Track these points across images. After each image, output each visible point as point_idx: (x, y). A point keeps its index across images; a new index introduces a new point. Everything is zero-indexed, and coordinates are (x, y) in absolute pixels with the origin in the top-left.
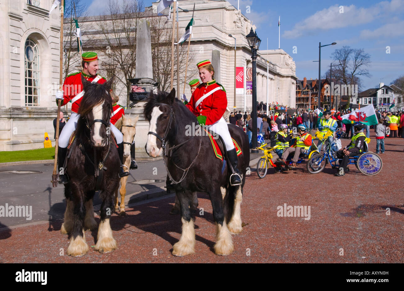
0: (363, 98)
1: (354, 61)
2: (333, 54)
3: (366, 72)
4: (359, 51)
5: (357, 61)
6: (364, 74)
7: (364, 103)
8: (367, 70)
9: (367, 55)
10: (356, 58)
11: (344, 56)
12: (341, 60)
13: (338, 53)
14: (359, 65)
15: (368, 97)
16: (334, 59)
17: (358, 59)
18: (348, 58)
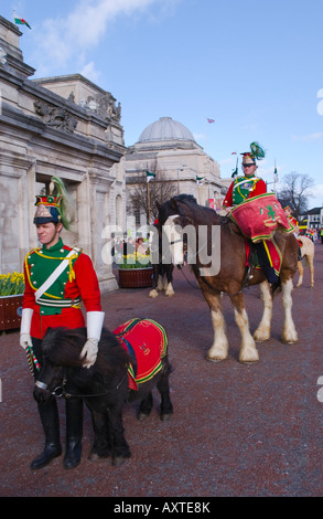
4: (305, 176)
5: (303, 184)
6: (309, 195)
9: (311, 180)
10: (302, 182)
11: (292, 181)
12: (290, 183)
14: (304, 187)
15: (313, 215)
16: (284, 183)
18: (295, 182)
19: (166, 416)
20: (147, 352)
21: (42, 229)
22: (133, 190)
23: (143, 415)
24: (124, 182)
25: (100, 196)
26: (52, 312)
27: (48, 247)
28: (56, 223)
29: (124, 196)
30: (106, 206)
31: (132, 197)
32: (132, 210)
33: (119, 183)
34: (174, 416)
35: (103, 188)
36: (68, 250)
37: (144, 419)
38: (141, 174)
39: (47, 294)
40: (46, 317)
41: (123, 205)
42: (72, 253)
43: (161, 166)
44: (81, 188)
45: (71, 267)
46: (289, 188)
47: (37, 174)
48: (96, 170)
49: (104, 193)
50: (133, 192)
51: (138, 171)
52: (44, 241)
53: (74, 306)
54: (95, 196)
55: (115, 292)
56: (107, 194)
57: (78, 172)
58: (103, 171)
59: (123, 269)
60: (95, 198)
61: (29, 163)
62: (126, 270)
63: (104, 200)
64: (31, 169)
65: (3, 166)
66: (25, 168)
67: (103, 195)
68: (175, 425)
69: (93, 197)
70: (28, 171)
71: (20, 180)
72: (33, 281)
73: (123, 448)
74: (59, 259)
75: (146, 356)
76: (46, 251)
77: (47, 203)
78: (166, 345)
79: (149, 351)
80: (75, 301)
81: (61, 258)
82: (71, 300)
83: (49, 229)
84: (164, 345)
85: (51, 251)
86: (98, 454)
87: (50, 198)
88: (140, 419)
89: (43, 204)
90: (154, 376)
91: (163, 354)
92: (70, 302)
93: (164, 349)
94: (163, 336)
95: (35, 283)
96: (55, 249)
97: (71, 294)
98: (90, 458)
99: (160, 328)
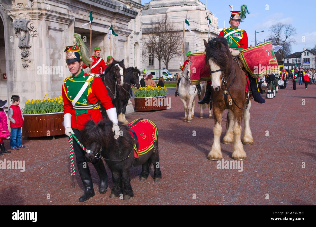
0: (292, 59)
1: (285, 33)
2: (270, 28)
3: (293, 40)
4: (289, 26)
5: (287, 33)
6: (292, 42)
7: (293, 62)
8: (294, 39)
9: (294, 29)
10: (287, 31)
11: (278, 30)
12: (276, 32)
13: (274, 27)
14: (288, 35)
15: (295, 58)
16: (271, 32)
17: (288, 32)
18: (281, 31)
19: (157, 179)
20: (145, 137)
21: (72, 66)
22: (148, 38)
23: (143, 178)
24: (141, 32)
25: (120, 43)
26: (82, 113)
27: (76, 76)
28: (79, 61)
29: (141, 43)
30: (125, 51)
31: (147, 44)
32: (147, 54)
33: (137, 33)
34: (162, 179)
35: (122, 38)
36: (87, 76)
37: (144, 180)
38: (154, 26)
39: (78, 103)
40: (79, 116)
41: (139, 50)
42: (90, 77)
43: (170, 19)
44: (106, 38)
45: (89, 86)
46: (275, 36)
47: (75, 28)
48: (118, 25)
49: (124, 41)
50: (148, 40)
51: (151, 24)
52: (74, 72)
53: (95, 108)
54: (117, 43)
55: (132, 114)
56: (126, 42)
57: (104, 26)
58: (123, 25)
59: (138, 98)
60: (117, 45)
61: (70, 20)
62: (140, 98)
63: (123, 47)
64: (71, 24)
65: (51, 22)
66: (67, 24)
67: (123, 42)
68: (162, 183)
69: (116, 44)
70: (69, 26)
71: (64, 32)
72: (70, 96)
73: (130, 191)
74: (83, 82)
75: (144, 139)
76: (75, 78)
77: (73, 50)
78: (157, 135)
79: (146, 137)
80: (95, 105)
81: (84, 81)
82: (92, 105)
83: (76, 65)
84: (156, 135)
85: (77, 77)
86: (115, 195)
87: (74, 47)
88: (142, 180)
89: (71, 51)
90: (148, 152)
91: (155, 140)
92: (92, 106)
93: (155, 137)
94: (155, 129)
95: (71, 97)
96: (80, 76)
97: (92, 101)
98: (110, 197)
99: (153, 124)
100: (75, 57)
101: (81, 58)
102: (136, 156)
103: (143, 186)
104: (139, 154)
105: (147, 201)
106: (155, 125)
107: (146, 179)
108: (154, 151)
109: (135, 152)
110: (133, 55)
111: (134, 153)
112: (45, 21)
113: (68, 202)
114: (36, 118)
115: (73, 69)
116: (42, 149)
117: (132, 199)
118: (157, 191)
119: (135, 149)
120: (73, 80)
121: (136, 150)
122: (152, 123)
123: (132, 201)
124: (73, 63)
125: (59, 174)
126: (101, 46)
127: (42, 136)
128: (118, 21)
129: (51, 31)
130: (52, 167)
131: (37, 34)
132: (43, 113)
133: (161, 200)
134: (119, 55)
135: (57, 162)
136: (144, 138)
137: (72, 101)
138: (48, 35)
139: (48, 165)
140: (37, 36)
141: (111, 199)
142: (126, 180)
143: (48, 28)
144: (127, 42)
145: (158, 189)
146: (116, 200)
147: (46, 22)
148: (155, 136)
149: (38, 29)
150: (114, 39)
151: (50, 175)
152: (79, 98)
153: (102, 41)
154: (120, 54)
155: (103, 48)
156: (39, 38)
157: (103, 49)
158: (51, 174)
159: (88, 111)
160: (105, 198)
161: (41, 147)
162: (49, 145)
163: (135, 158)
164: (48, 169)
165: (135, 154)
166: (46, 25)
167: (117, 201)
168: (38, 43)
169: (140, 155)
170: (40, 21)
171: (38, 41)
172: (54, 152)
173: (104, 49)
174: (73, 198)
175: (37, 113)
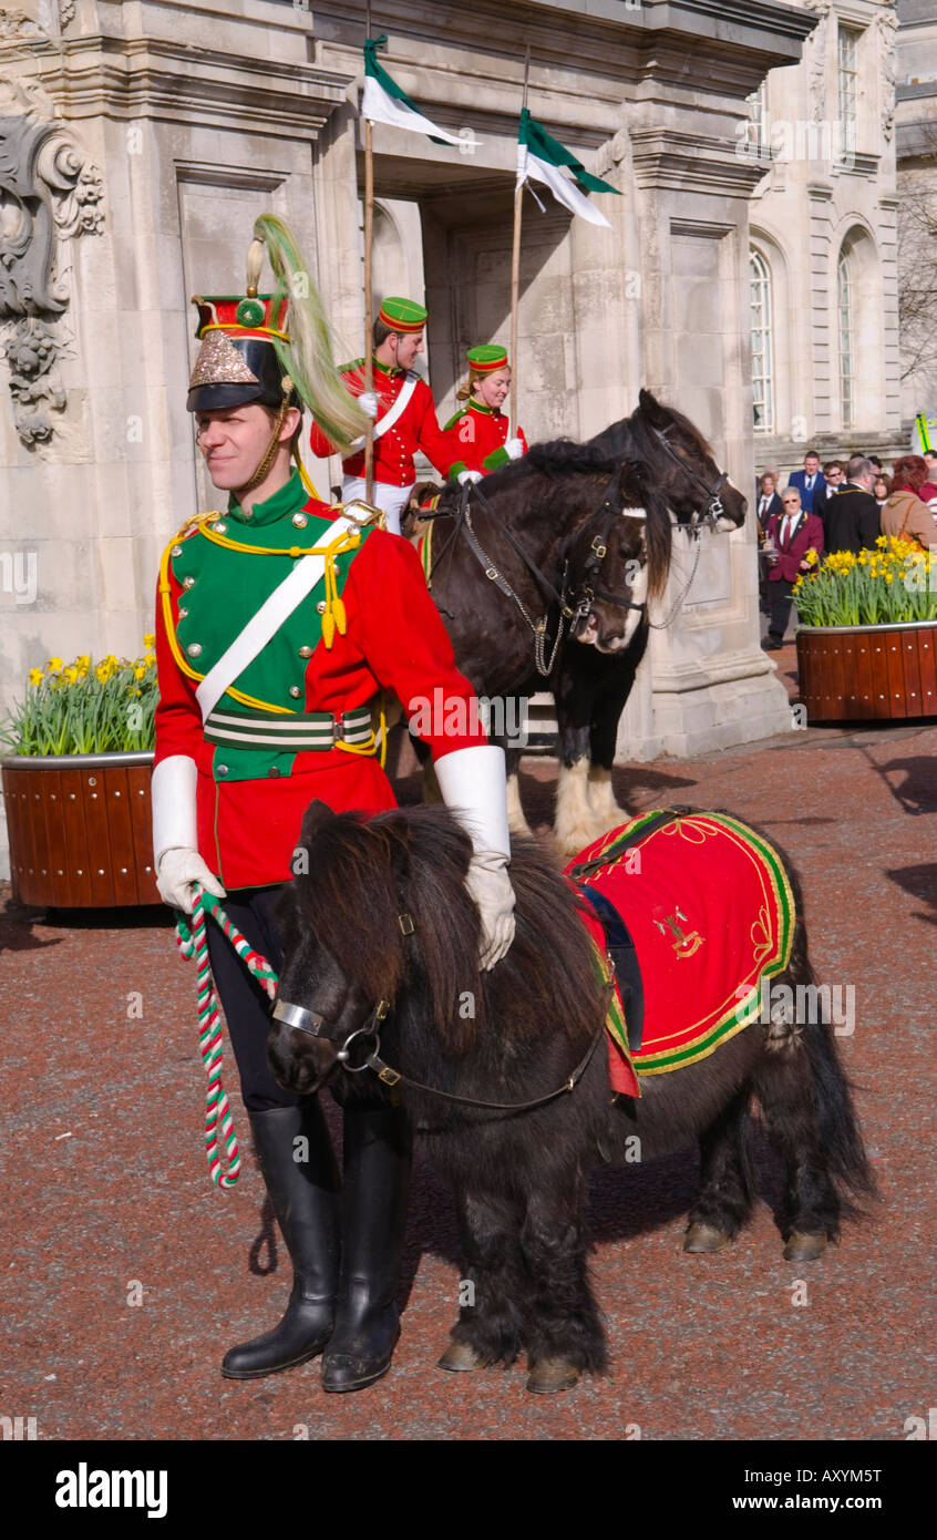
19: (806, 1241)
20: (690, 944)
26: (255, 769)
27: (251, 503)
28: (274, 405)
35: (704, 208)
36: (323, 514)
37: (713, 1248)
40: (236, 787)
42: (338, 528)
45: (331, 586)
47: (364, 159)
48: (671, 118)
49: (716, 233)
52: (232, 478)
53: (347, 744)
54: (664, 253)
55: (772, 744)
56: (730, 234)
57: (572, 133)
58: (709, 116)
59: (818, 628)
60: (664, 265)
61: (323, 111)
62: (831, 629)
63: (713, 272)
64: (335, 138)
65: (196, 130)
66: (305, 133)
67: (707, 242)
68: (840, 1275)
69: (654, 259)
70: (318, 148)
71: (282, 195)
72: (189, 644)
73: (578, 1327)
74: (288, 555)
75: (684, 960)
76: (238, 520)
77: (240, 326)
78: (792, 925)
79: (699, 941)
80: (348, 724)
81: (295, 551)
82: (331, 719)
83: (249, 429)
84: (780, 926)
85: (256, 521)
86: (475, 1349)
87: (247, 307)
88: (696, 1248)
89: (223, 330)
90: (718, 1049)
91: (772, 962)
92: (327, 725)
93: (780, 940)
94: (774, 884)
95: (195, 649)
96: (273, 511)
97: (334, 695)
98: (445, 1362)
99: (761, 848)
100: (247, 375)
101: (287, 384)
102: (621, 1085)
103: (693, 1288)
104: (639, 1066)
105: (694, 1412)
106: (776, 858)
107: (732, 1237)
108: (773, 1038)
109: (614, 1055)
110: (832, 317)
111: (607, 1062)
112: (151, 123)
113: (160, 1389)
114: (92, 782)
115: (220, 451)
116: (116, 991)
117: (589, 1387)
118: (783, 1334)
119: (615, 1033)
120: (229, 535)
121: (620, 1041)
122: (756, 843)
123: (585, 1403)
124: (225, 414)
125: (162, 1178)
126: (555, 274)
127: (131, 904)
128: (671, 93)
129: (192, 191)
130: (137, 1124)
131: (103, 219)
132: (137, 747)
133: (797, 1405)
134: (676, 336)
135: (178, 1086)
136: (689, 954)
137: (198, 683)
138: (174, 218)
139: (116, 1109)
140: (99, 229)
141: (449, 1376)
142: (549, 1252)
143: (174, 171)
144: (736, 235)
145: (796, 1324)
146: (482, 1387)
147: (157, 131)
148: (775, 937)
149: (103, 185)
150: (644, 222)
151: (103, 1180)
152: (245, 666)
153: (558, 243)
154: (686, 326)
155: (569, 290)
156: (117, 242)
157: (569, 295)
158: (112, 1177)
159: (295, 756)
160: (411, 1373)
161: (112, 981)
162: (167, 966)
163: (621, 1094)
164: (105, 1135)
165: (618, 1070)
166: (161, 151)
167: (482, 1396)
168: (113, 279)
169: (659, 1076)
170: (122, 125)
171: (112, 262)
172: (180, 1016)
173: (573, 299)
174: (201, 1361)
175: (97, 750)
